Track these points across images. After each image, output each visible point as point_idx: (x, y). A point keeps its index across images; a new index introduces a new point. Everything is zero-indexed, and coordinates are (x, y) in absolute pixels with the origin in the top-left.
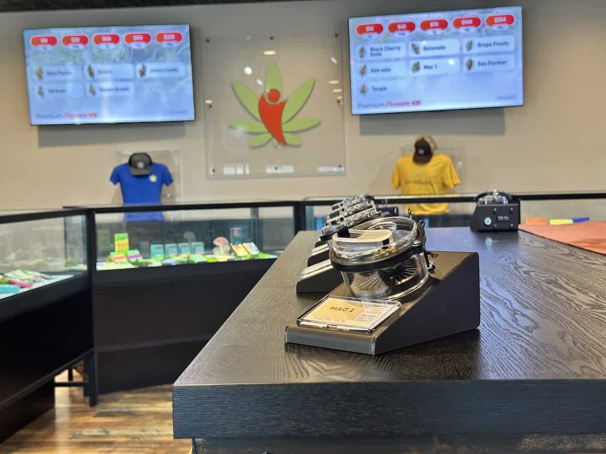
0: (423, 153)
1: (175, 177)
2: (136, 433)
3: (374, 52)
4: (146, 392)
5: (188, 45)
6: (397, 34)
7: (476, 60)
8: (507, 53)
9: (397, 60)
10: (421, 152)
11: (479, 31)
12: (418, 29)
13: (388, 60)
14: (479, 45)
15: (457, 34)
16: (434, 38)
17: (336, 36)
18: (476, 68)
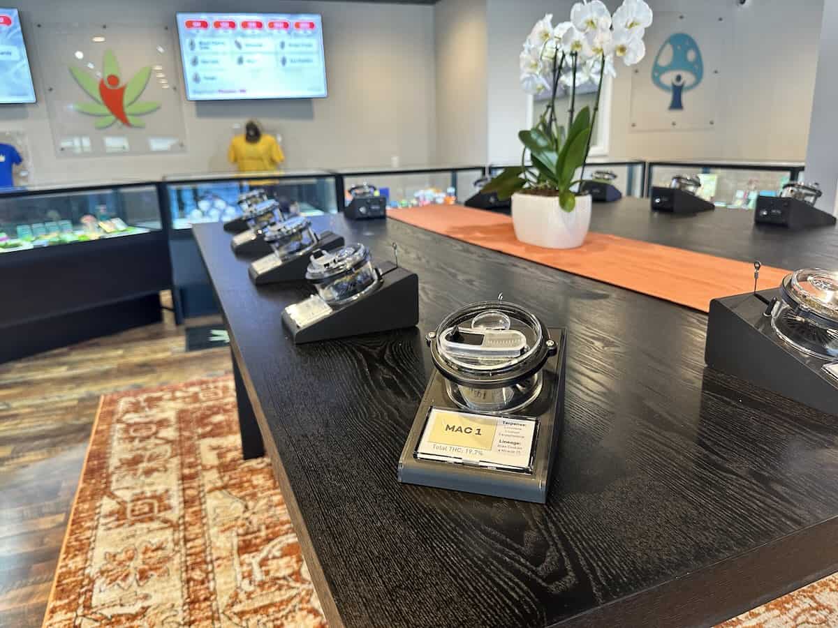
0: (253, 134)
1: (23, 156)
2: (38, 402)
3: (203, 46)
4: (37, 359)
5: (19, 28)
6: (221, 31)
7: (288, 58)
8: (311, 53)
9: (224, 53)
10: (252, 133)
11: (289, 33)
12: (239, 28)
13: (216, 53)
14: (290, 45)
15: (271, 34)
16: (253, 36)
17: (167, 28)
18: (288, 64)
